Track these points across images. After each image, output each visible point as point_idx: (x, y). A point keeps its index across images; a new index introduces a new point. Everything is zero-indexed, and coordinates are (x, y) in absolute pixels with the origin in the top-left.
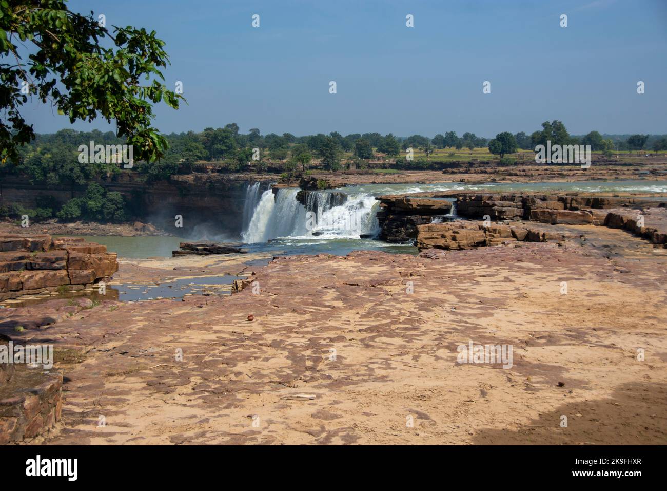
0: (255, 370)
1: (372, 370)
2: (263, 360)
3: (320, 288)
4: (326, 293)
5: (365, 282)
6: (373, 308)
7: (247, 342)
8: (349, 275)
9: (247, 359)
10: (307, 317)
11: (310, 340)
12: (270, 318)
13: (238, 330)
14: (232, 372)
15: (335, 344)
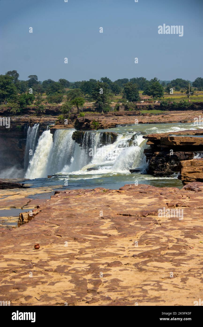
0: (43, 294)
1: (146, 291)
2: (49, 285)
3: (97, 218)
4: (102, 223)
5: (137, 212)
6: (144, 236)
7: (35, 269)
8: (122, 206)
9: (35, 284)
10: (87, 244)
11: (90, 265)
12: (54, 246)
13: (26, 258)
14: (22, 296)
15: (113, 269)
